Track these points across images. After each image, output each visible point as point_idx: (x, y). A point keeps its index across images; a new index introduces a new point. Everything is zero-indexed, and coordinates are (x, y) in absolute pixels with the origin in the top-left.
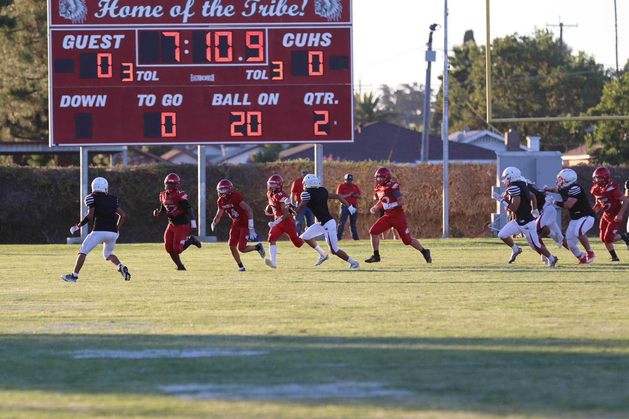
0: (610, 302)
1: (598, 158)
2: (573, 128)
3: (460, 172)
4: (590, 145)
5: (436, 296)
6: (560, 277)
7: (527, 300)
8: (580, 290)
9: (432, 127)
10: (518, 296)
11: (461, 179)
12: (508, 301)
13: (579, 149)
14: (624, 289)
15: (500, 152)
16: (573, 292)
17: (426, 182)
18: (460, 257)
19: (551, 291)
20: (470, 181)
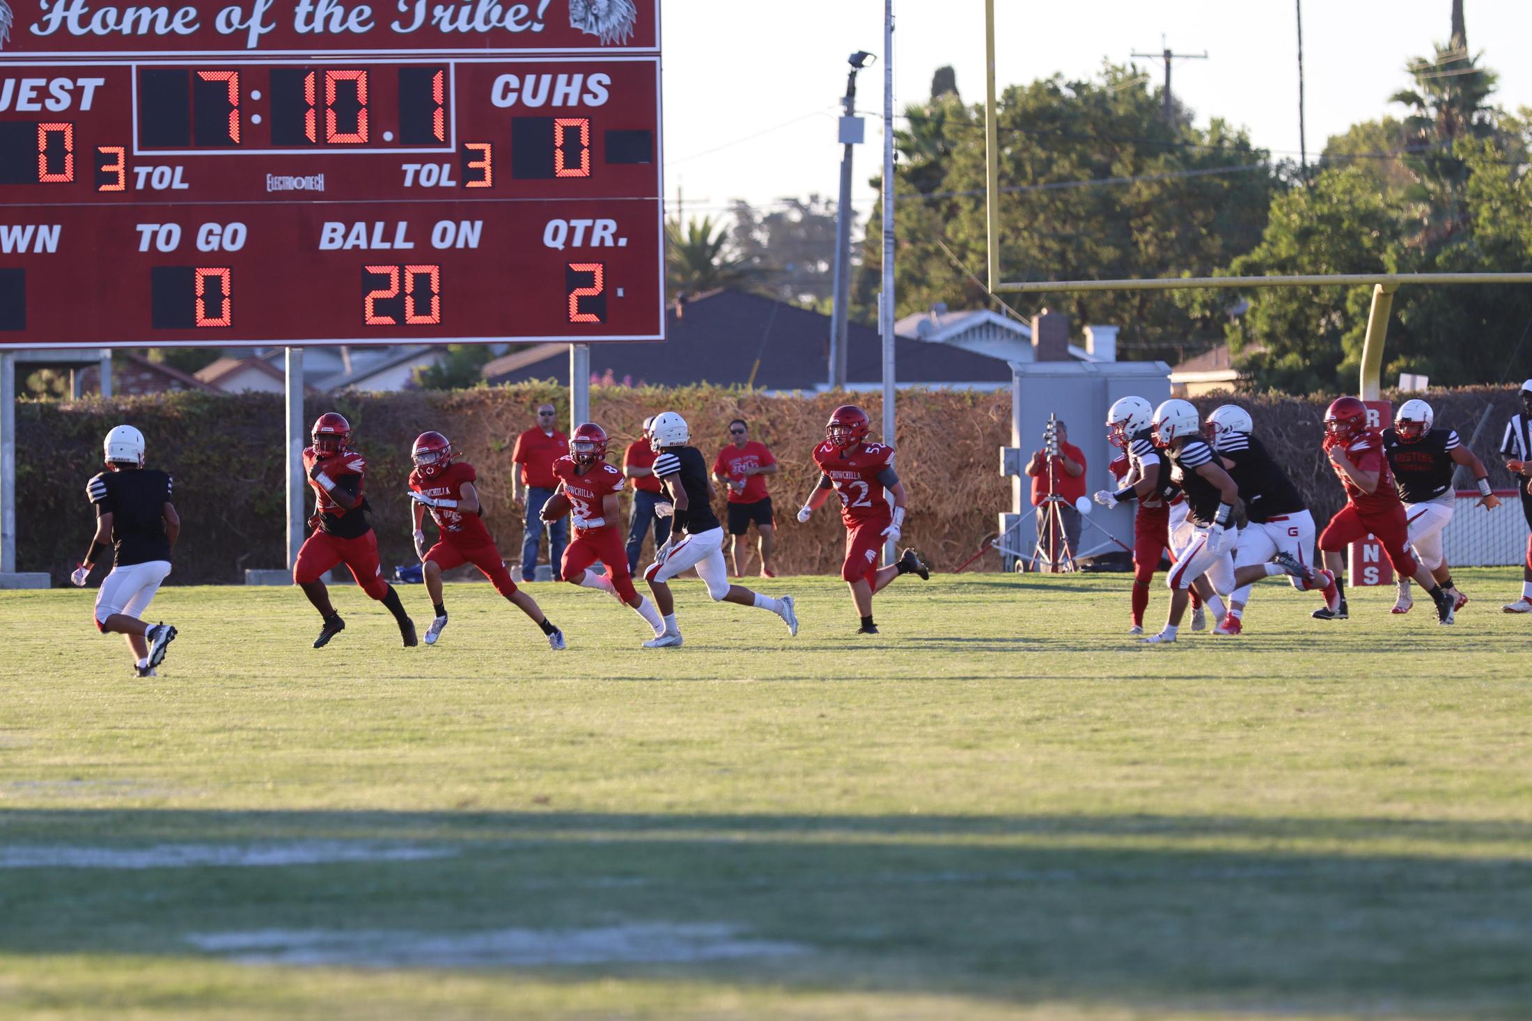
0: (1287, 726)
1: (1256, 377)
2: (1196, 306)
3: (924, 411)
4: (1237, 346)
5: (866, 714)
6: (1166, 666)
7: (1085, 723)
8: (1215, 699)
9: (855, 303)
10: (1063, 714)
11: (927, 430)
12: (1040, 725)
13: (1212, 355)
14: (1320, 696)
15: (1020, 364)
16: (1196, 703)
18: (924, 620)
19: (1144, 700)
20: (949, 434)
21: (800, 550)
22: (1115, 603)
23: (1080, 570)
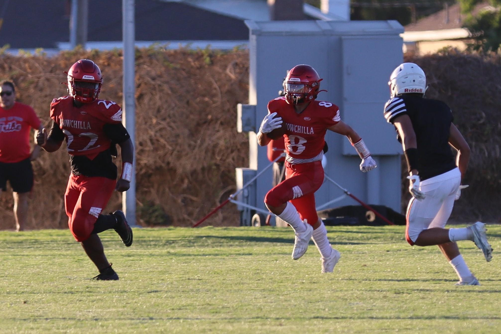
1: (486, 36)
3: (163, 69)
4: (467, 5)
11: (166, 88)
13: (443, 14)
15: (257, 22)
20: (188, 92)
21: (42, 204)
22: (349, 255)
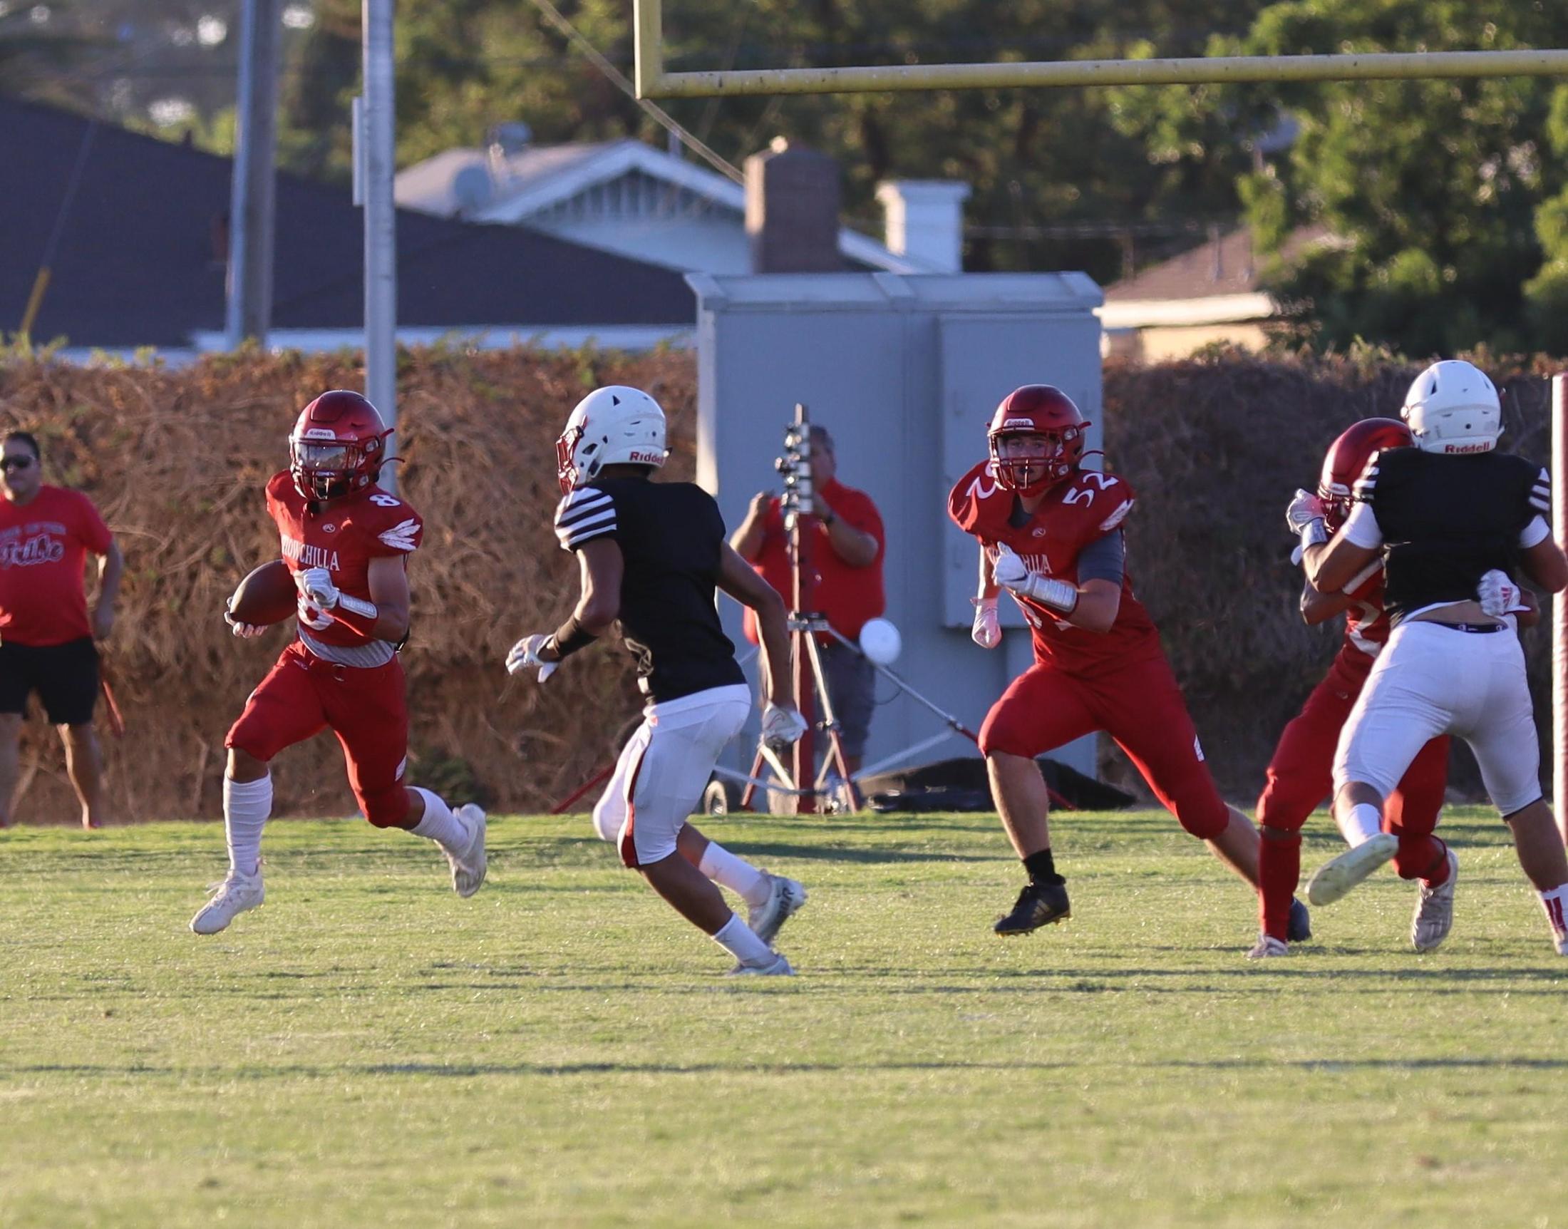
0: (1398, 1205)
1: (1321, 313)
2: (1167, 130)
3: (470, 402)
4: (1271, 232)
5: (322, 1177)
6: (1091, 1051)
7: (881, 1199)
8: (1214, 1134)
9: (297, 124)
10: (828, 1176)
11: (478, 450)
12: (769, 1204)
13: (1206, 255)
14: (1482, 1126)
15: (716, 278)
16: (1166, 1146)
17: (255, 464)
18: (471, 935)
19: (1034, 1140)
20: (534, 460)
21: (155, 757)
22: (961, 890)
23: (871, 809)
